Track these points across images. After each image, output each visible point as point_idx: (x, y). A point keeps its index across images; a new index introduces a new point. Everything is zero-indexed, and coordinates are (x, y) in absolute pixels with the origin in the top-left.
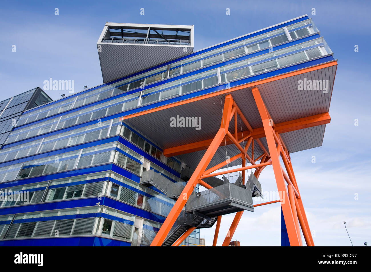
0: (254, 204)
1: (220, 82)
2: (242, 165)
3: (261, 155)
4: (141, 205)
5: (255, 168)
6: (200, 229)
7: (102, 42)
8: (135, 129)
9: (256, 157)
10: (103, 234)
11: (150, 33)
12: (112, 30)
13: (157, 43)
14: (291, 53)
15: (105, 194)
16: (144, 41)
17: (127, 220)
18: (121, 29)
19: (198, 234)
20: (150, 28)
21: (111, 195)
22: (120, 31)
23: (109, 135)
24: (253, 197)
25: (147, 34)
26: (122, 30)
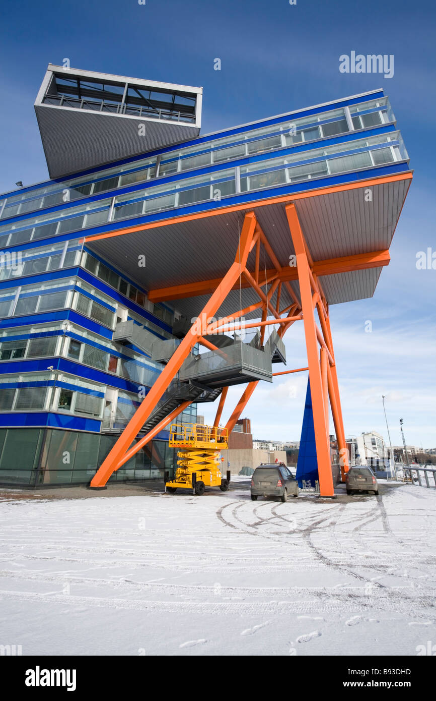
0: (274, 372)
1: (239, 190)
2: (261, 318)
3: (289, 305)
4: (115, 370)
5: (279, 324)
6: (198, 404)
7: (43, 102)
8: (104, 259)
9: (282, 307)
10: (60, 409)
11: (129, 95)
12: (60, 81)
13: (140, 114)
14: (350, 153)
15: (60, 354)
16: (118, 108)
17: (93, 391)
18: (76, 81)
19: (195, 411)
20: (128, 84)
21: (70, 356)
22: (76, 85)
23: (64, 266)
24: (273, 363)
25: (122, 96)
26: (79, 84)
